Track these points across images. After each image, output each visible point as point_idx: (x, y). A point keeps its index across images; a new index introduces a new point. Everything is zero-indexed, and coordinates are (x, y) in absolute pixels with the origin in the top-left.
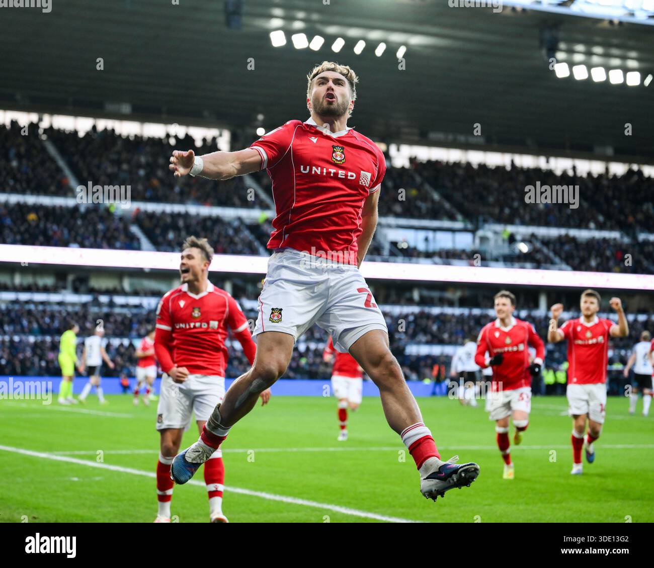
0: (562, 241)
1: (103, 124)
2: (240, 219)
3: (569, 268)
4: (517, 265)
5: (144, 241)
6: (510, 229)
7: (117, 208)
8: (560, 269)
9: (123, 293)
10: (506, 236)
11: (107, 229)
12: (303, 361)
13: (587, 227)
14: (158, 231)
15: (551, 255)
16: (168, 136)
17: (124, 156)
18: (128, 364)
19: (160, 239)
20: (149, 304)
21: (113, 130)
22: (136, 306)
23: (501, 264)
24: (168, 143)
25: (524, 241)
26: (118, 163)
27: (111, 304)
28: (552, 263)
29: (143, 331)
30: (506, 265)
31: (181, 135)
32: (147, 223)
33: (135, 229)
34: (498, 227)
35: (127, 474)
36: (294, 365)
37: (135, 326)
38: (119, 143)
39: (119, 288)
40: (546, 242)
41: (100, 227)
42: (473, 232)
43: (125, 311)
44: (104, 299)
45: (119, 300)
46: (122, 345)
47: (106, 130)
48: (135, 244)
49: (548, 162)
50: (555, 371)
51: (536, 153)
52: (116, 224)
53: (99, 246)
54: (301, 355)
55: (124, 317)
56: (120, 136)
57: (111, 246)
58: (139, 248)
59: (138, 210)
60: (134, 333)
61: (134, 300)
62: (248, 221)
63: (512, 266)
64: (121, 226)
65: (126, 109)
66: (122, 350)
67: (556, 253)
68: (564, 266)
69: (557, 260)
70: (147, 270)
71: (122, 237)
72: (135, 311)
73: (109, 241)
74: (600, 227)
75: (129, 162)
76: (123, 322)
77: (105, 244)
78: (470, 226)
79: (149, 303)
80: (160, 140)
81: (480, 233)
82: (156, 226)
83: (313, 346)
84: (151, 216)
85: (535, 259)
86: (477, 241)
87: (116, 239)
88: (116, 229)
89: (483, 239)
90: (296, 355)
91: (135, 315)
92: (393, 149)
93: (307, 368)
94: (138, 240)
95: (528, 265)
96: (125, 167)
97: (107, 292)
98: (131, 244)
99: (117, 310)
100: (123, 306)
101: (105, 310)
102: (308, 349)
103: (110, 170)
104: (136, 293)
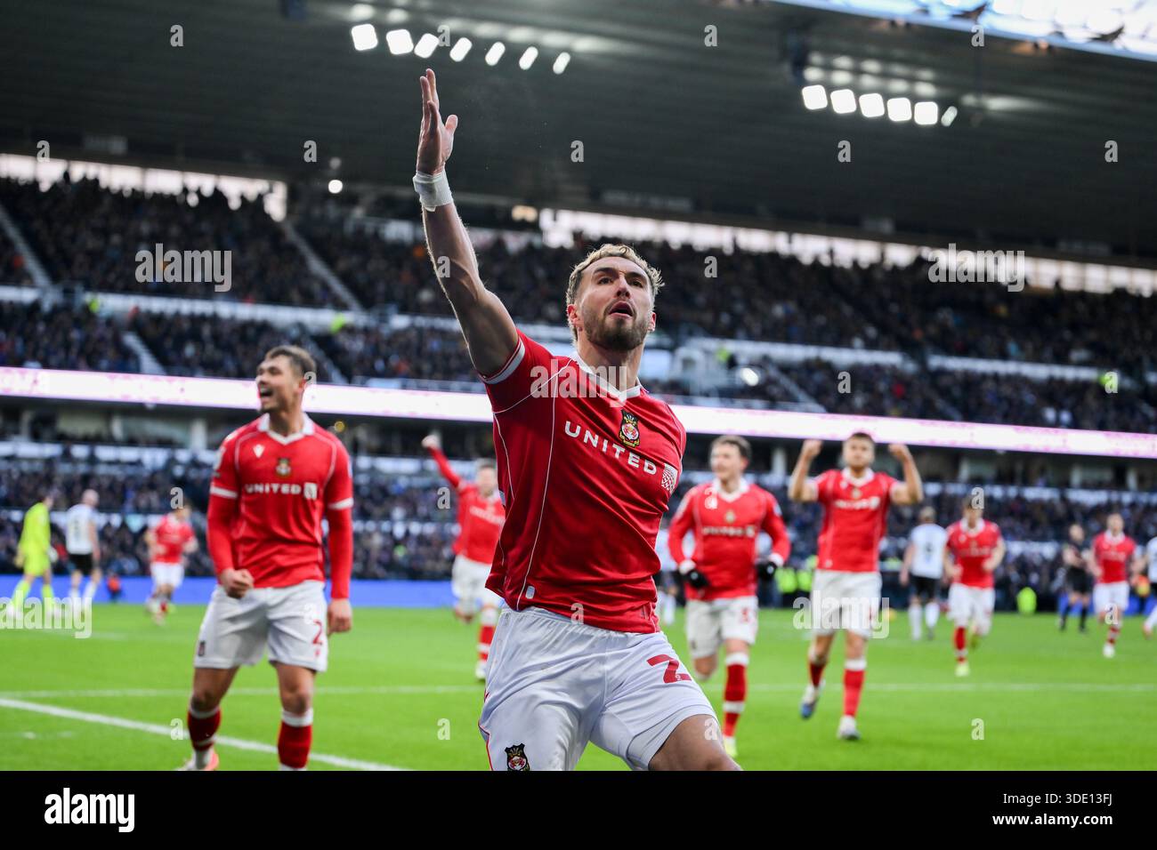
0: (810, 367)
1: (79, 170)
2: (301, 326)
3: (822, 409)
4: (739, 402)
5: (147, 360)
6: (731, 347)
7: (102, 306)
8: (808, 411)
9: (110, 441)
10: (723, 358)
11: (87, 339)
12: (400, 553)
13: (850, 346)
14: (169, 343)
15: (793, 388)
16: (185, 191)
17: (115, 222)
18: (118, 555)
19: (172, 356)
20: (154, 460)
21: (96, 181)
22: (132, 464)
23: (715, 400)
24: (186, 203)
25: (751, 365)
26: (105, 233)
27: (92, 460)
28: (794, 400)
29: (143, 503)
30: (722, 402)
31: (208, 190)
32: (151, 331)
33: (131, 340)
34: (712, 344)
35: (115, 727)
36: (385, 557)
37: (132, 495)
38: (107, 201)
39: (104, 432)
40: (786, 368)
41: (75, 335)
42: (672, 349)
43: (115, 471)
44: (80, 451)
45: (105, 453)
46: (108, 525)
47: (85, 179)
48: (132, 364)
49: (790, 241)
50: (796, 569)
51: (773, 226)
52: (101, 331)
53: (73, 366)
54: (397, 543)
55: (113, 479)
56: (108, 190)
57: (93, 366)
58: (137, 370)
59: (137, 310)
60: (129, 506)
61: (129, 454)
62: (313, 329)
63: (732, 405)
64: (109, 335)
65: (118, 146)
66: (110, 534)
67: (802, 385)
68: (813, 405)
69: (801, 396)
70: (150, 406)
71: (111, 353)
72: (130, 471)
73: (89, 358)
74: (871, 345)
75: (122, 231)
76: (111, 488)
77: (82, 363)
78: (666, 341)
79: (154, 458)
80: (172, 197)
81: (683, 352)
82: (166, 334)
83: (415, 528)
84: (159, 319)
85: (767, 395)
86: (678, 366)
87: (101, 355)
88: (102, 339)
89: (688, 363)
90: (389, 543)
91: (130, 478)
92: (546, 218)
93: (406, 563)
94: (136, 358)
95: (757, 403)
96: (116, 239)
97: (87, 440)
98: (125, 363)
99: (102, 470)
100: (110, 463)
101: (82, 469)
102: (407, 533)
103: (92, 243)
104: (131, 442)
